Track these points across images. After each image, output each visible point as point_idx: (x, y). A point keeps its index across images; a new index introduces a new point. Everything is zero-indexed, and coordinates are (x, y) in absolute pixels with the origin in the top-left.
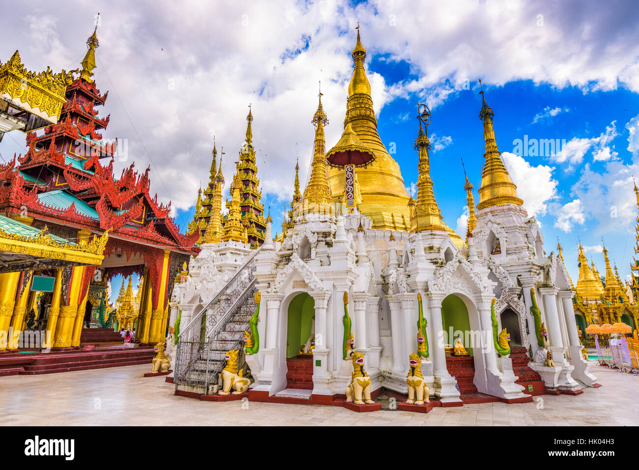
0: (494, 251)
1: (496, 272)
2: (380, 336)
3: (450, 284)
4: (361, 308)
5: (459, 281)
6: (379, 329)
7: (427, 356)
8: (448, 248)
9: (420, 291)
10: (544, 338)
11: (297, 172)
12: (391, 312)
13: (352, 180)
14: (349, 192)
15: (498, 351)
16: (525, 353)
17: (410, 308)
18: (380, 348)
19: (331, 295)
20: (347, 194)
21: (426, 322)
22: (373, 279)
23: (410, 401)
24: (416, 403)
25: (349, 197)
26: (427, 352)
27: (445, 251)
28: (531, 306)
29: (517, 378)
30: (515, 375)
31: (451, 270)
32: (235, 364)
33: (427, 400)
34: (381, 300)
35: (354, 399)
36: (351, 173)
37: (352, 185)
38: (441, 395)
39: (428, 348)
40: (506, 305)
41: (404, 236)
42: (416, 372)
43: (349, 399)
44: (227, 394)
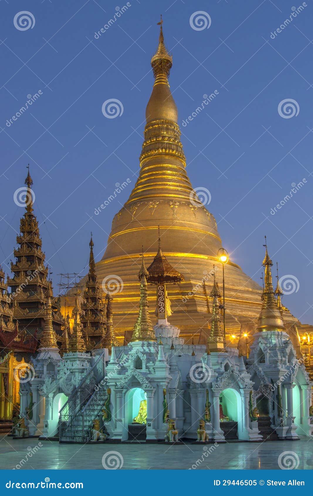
0: (262, 360)
1: (259, 375)
2: (184, 412)
3: (226, 384)
4: (173, 397)
5: (232, 382)
6: (184, 408)
7: (209, 421)
8: (227, 363)
9: (208, 388)
10: (281, 412)
11: (92, 249)
12: (191, 398)
13: (164, 297)
14: (161, 307)
15: (251, 418)
16: (270, 420)
17: (202, 397)
18: (184, 418)
19: (156, 390)
20: (159, 308)
21: (210, 404)
22: (180, 380)
23: (198, 441)
24: (201, 441)
25: (161, 311)
26: (210, 419)
27: (224, 365)
28: (277, 394)
29: (260, 432)
30: (259, 430)
31: (227, 376)
32: (99, 426)
33: (207, 440)
34: (185, 392)
35: (169, 440)
36: (162, 292)
37: (164, 302)
38: (215, 438)
39: (210, 417)
40: (261, 394)
41: (203, 348)
42: (202, 428)
43: (166, 441)
44: (96, 441)
